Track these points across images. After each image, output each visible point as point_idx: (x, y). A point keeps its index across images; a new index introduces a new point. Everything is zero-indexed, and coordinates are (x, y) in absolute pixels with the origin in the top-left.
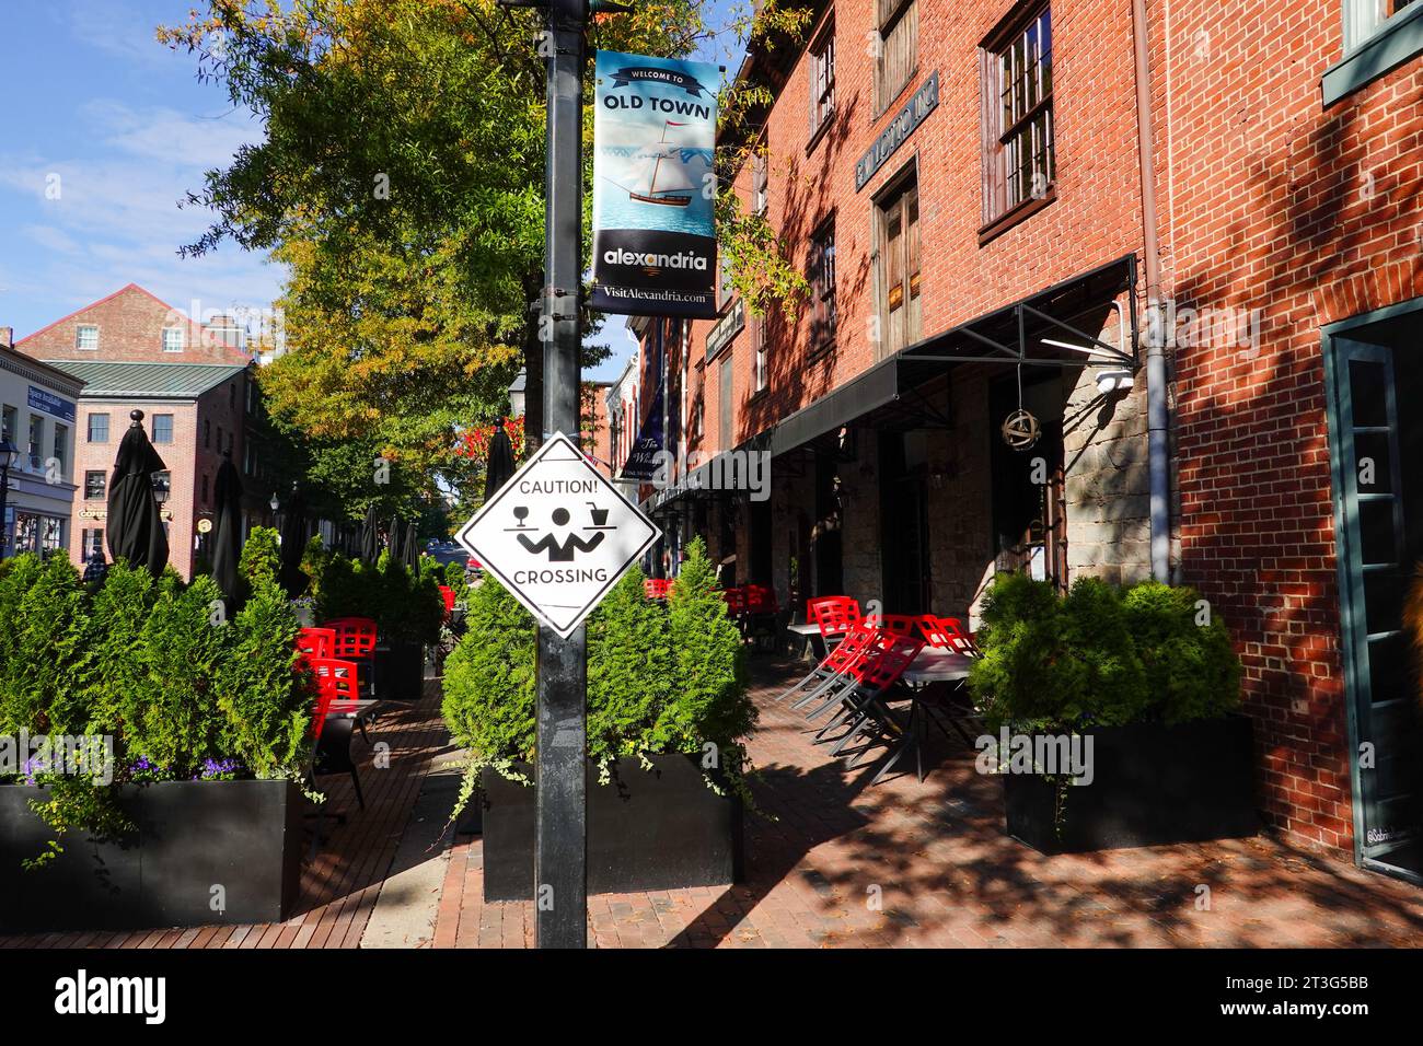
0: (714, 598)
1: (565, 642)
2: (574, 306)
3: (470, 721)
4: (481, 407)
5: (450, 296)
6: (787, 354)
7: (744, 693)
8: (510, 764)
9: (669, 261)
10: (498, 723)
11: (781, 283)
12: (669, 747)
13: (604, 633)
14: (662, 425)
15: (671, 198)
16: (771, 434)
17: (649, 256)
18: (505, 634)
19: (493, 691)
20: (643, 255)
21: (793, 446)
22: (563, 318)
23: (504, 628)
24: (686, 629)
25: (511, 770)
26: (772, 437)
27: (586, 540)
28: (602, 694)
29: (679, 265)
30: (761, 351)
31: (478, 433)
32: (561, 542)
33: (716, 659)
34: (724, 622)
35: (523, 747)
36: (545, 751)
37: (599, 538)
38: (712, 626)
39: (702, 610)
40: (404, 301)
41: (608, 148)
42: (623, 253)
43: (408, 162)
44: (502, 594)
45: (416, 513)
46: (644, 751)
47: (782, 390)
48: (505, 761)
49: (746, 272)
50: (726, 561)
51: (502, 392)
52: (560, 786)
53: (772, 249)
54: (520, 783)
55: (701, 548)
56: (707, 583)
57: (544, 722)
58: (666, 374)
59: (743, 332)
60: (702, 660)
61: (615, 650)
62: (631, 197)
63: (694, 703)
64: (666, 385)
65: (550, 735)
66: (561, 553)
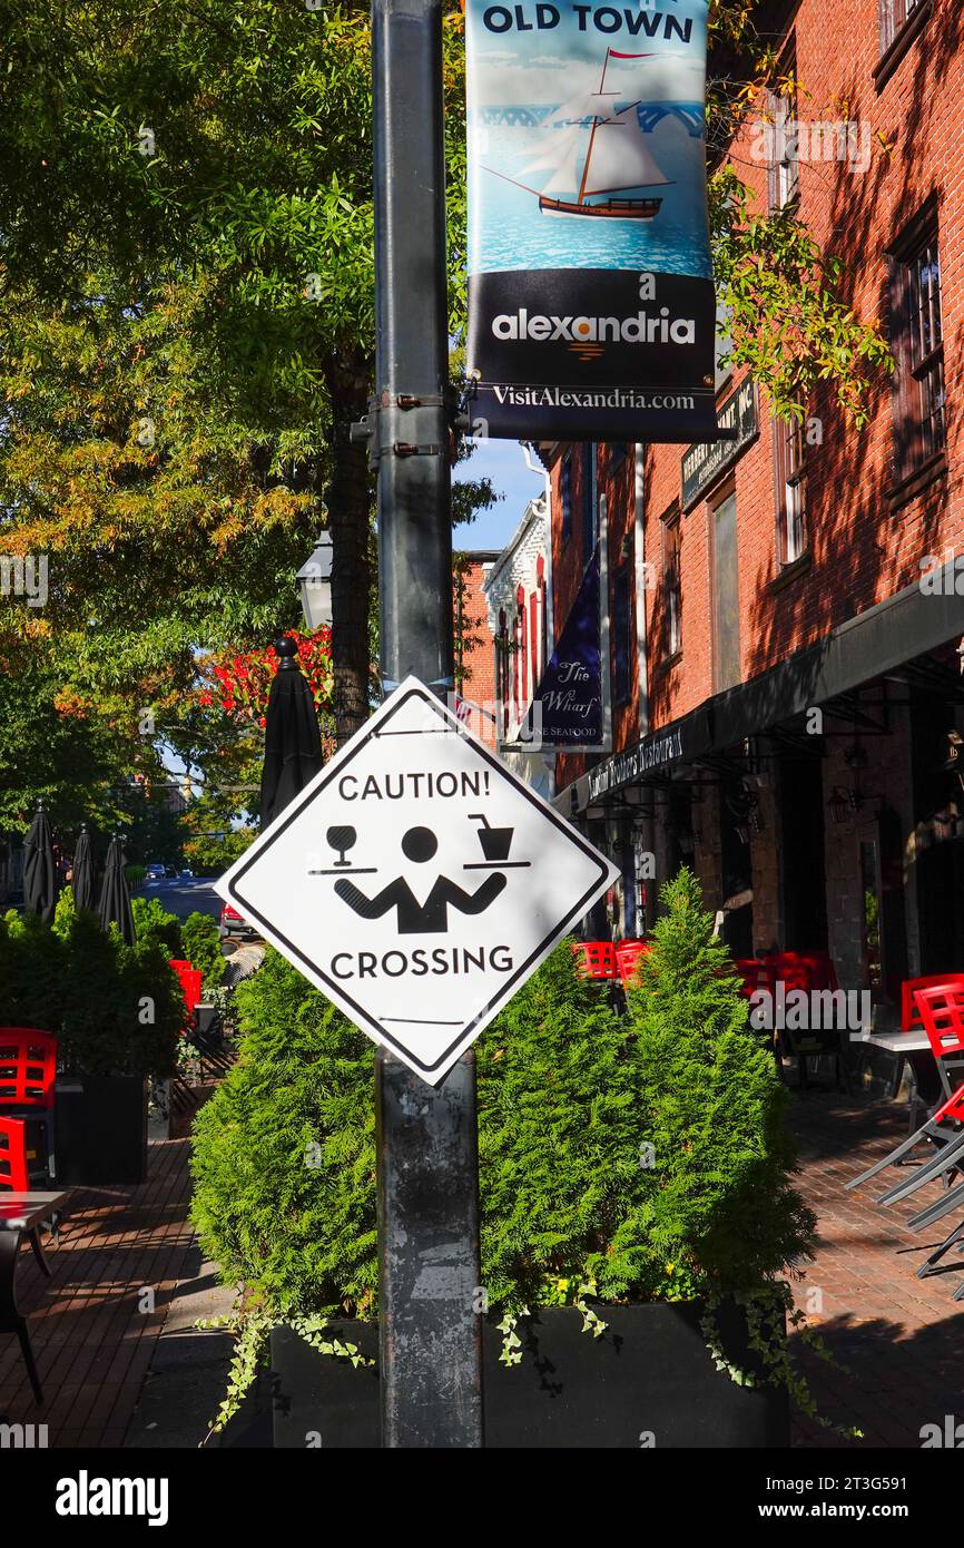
0: (721, 991)
1: (435, 1094)
2: (434, 425)
3: (245, 1239)
4: (244, 611)
5: (180, 396)
6: (846, 488)
7: (786, 1181)
8: (324, 1323)
9: (621, 330)
10: (300, 1243)
11: (836, 350)
12: (638, 1291)
13: (504, 1063)
14: (597, 634)
15: (617, 203)
16: (821, 651)
17: (581, 320)
18: (310, 1069)
19: (290, 1180)
20: (567, 320)
21: (867, 675)
22: (415, 451)
23: (307, 1056)
24: (666, 1053)
25: (328, 1334)
26: (824, 657)
27: (471, 890)
28: (502, 1184)
29: (640, 337)
30: (793, 484)
31: (240, 661)
32: (422, 893)
33: (728, 1113)
34: (742, 1039)
35: (350, 1288)
36: (399, 1307)
37: (495, 886)
38: (719, 1047)
39: (696, 1015)
40: (92, 410)
41: (493, 111)
42: (529, 318)
43: (98, 146)
44: (302, 988)
45: (121, 815)
46: (588, 1298)
47: (838, 560)
48: (315, 1317)
49: (763, 331)
50: (731, 904)
51: (283, 583)
52: (431, 1376)
53: (811, 280)
54: (346, 1360)
55: (691, 891)
56: (705, 963)
57: (397, 1251)
58: (603, 534)
59: (756, 446)
60: (700, 1117)
61: (525, 1097)
62: (542, 206)
63: (687, 1203)
64: (603, 554)
65: (409, 1275)
66: (422, 917)
